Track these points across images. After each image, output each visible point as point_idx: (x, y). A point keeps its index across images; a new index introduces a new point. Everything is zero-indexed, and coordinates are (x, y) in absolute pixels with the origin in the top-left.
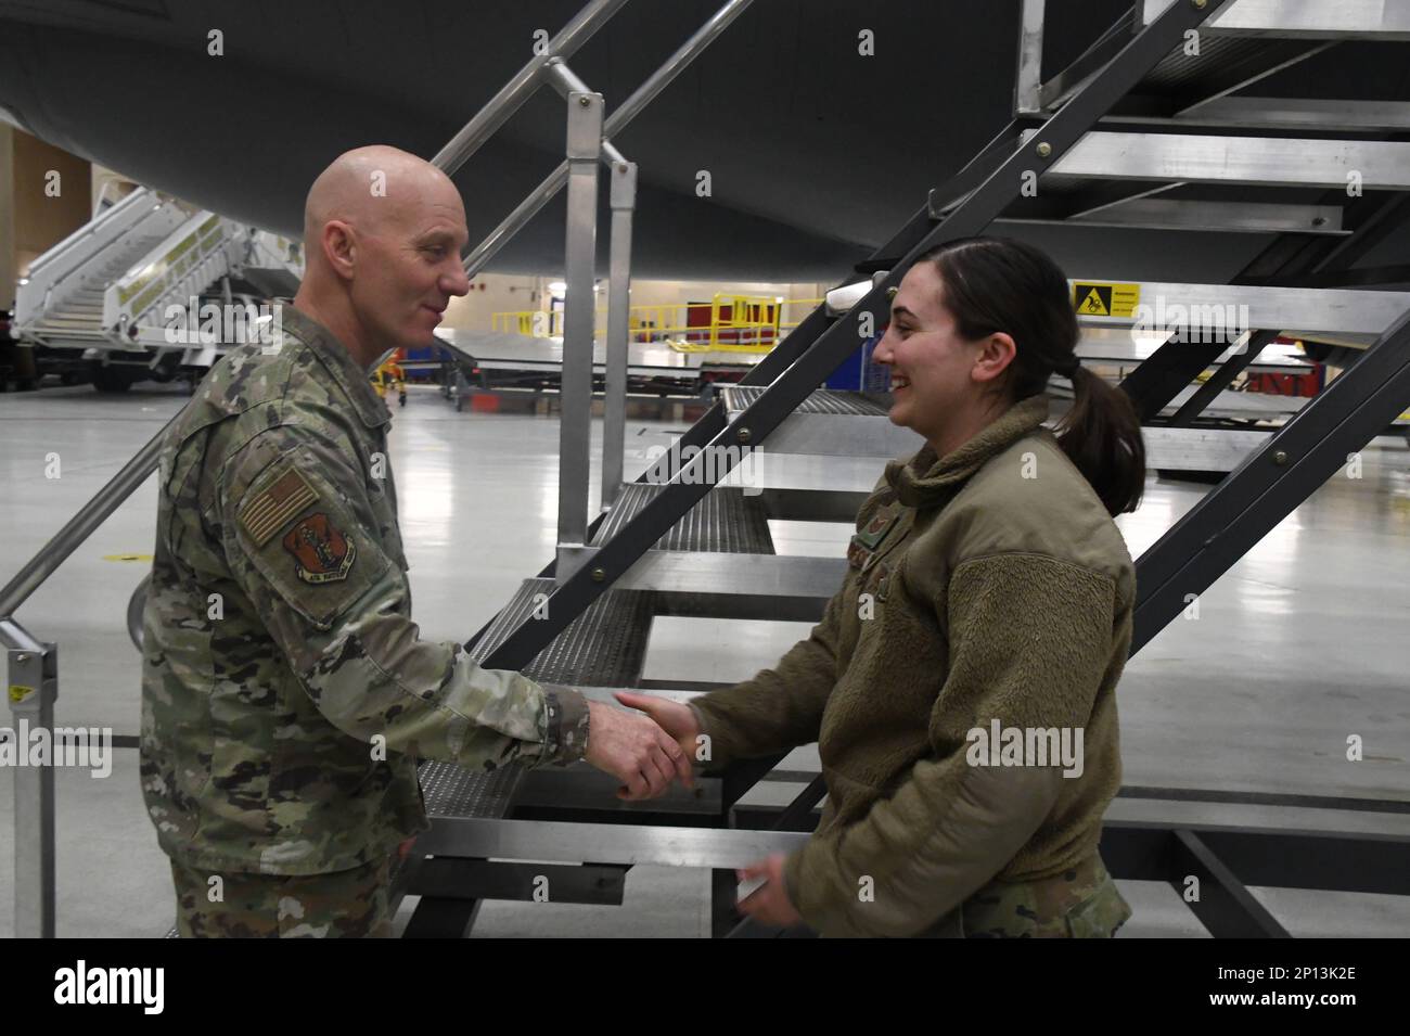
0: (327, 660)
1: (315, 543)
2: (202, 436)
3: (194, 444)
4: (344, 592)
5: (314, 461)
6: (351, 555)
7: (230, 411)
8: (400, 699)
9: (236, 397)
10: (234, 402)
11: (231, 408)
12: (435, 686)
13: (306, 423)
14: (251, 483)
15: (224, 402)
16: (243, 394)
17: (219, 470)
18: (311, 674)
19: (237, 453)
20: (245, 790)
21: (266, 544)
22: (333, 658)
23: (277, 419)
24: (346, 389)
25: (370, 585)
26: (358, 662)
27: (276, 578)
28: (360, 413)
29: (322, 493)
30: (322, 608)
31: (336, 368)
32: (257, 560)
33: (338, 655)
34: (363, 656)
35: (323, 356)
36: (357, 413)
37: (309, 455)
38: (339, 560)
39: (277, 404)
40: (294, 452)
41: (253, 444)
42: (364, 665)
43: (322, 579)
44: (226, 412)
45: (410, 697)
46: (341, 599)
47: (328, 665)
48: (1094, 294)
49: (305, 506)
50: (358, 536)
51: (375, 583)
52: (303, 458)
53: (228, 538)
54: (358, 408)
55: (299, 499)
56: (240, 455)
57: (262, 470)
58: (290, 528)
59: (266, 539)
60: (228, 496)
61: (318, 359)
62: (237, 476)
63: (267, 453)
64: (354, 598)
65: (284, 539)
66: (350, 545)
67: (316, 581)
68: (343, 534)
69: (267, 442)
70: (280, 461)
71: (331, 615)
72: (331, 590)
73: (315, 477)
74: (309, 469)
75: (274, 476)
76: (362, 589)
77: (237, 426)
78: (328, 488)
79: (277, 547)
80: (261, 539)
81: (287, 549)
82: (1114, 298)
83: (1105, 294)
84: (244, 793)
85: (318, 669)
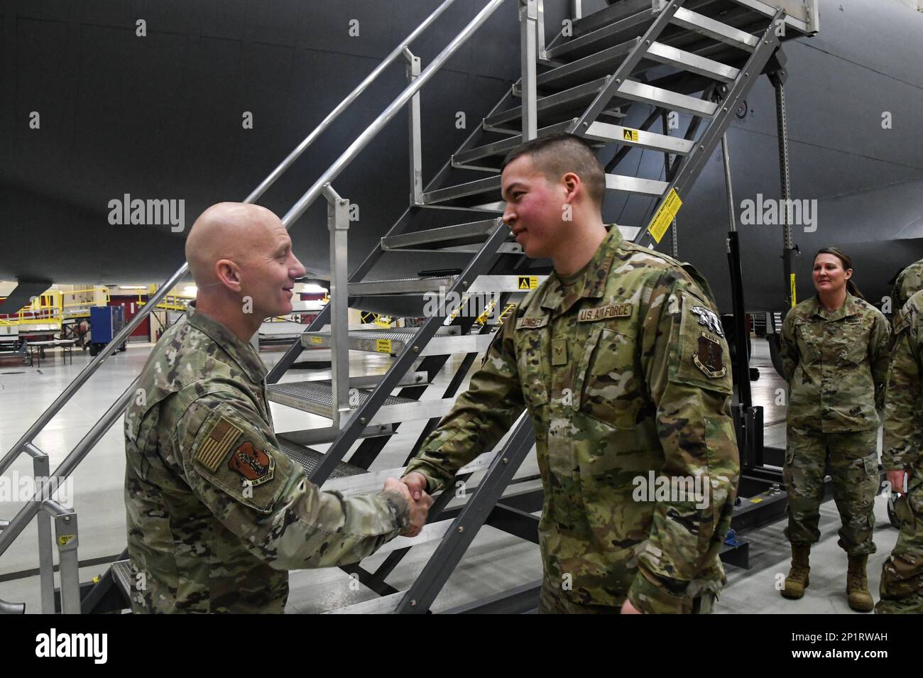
0: (276, 529)
1: (249, 461)
2: (156, 411)
3: (150, 416)
4: (274, 486)
5: (233, 411)
6: (272, 463)
7: (171, 390)
8: (326, 539)
9: (174, 380)
10: (173, 384)
11: (171, 388)
12: (342, 523)
13: (222, 389)
14: (197, 434)
15: (167, 386)
16: (178, 378)
17: (173, 429)
18: (267, 541)
19: (183, 416)
20: (196, 608)
21: (218, 468)
22: (279, 527)
23: (203, 390)
24: (239, 363)
25: (288, 478)
26: (295, 525)
27: (230, 490)
28: (249, 375)
29: (244, 428)
30: (264, 501)
31: (231, 350)
32: (213, 480)
33: (282, 524)
34: (297, 520)
35: (222, 344)
36: (247, 376)
37: (229, 407)
38: (266, 468)
39: (201, 382)
40: (219, 408)
41: (191, 409)
42: (299, 525)
43: (260, 482)
44: (169, 392)
45: (331, 535)
46: (274, 491)
47: (277, 532)
48: (524, 281)
49: (236, 439)
50: (272, 450)
51: (290, 475)
52: (226, 411)
53: (188, 471)
54: (247, 372)
55: (231, 436)
56: (185, 417)
57: (203, 422)
58: (230, 457)
59: (217, 466)
60: (183, 445)
61: (220, 347)
62: (186, 431)
63: (202, 411)
64: (281, 488)
65: (229, 463)
66: (270, 457)
67: (256, 485)
68: (264, 451)
69: (200, 405)
70: (212, 415)
71: (271, 503)
72: (267, 487)
73: (237, 419)
74: (231, 416)
75: (211, 426)
76: (284, 482)
77: (178, 399)
78: (247, 425)
79: (224, 470)
80: (213, 467)
81: (232, 469)
82: (530, 282)
83: (528, 280)
84: (196, 610)
85: (271, 537)
